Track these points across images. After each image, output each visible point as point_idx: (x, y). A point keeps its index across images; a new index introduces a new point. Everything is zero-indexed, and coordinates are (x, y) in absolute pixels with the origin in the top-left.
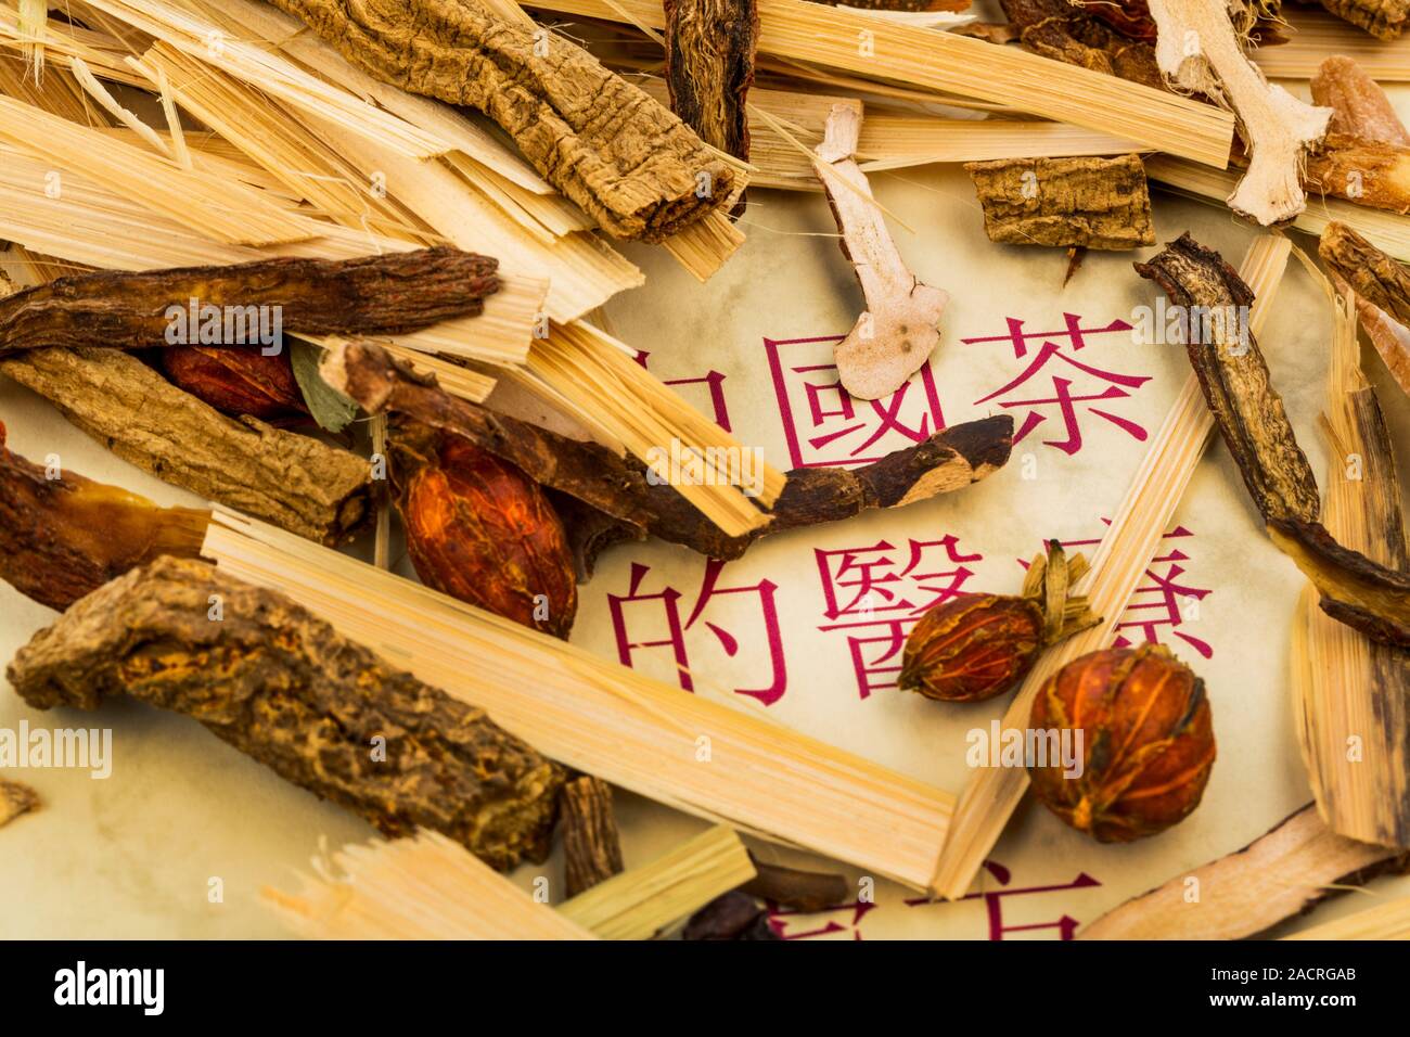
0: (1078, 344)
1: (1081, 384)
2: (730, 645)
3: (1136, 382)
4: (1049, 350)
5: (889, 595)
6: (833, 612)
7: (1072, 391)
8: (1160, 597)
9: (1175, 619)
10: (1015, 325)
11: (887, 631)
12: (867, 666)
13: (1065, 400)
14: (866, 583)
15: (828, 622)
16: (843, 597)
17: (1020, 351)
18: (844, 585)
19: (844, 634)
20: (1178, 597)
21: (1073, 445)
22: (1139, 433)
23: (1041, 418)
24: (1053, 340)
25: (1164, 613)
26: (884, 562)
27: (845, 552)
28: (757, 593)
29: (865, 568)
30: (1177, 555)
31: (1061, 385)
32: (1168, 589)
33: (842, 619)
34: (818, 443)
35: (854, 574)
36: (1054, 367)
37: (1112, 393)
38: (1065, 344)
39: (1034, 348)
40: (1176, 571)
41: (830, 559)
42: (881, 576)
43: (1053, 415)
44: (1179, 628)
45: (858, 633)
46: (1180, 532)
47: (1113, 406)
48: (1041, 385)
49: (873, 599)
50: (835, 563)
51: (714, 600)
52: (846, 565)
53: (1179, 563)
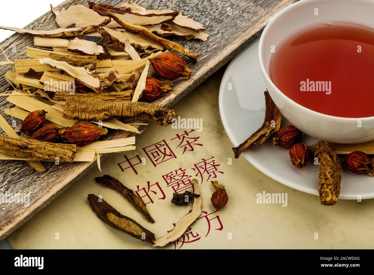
0: (188, 135)
1: (191, 141)
2: (155, 193)
3: (198, 138)
4: (184, 137)
5: (175, 179)
6: (168, 184)
7: (189, 142)
8: (213, 167)
9: (217, 170)
10: (177, 135)
11: (176, 184)
12: (176, 190)
13: (189, 144)
14: (171, 178)
15: (168, 185)
16: (169, 181)
17: (180, 139)
18: (168, 179)
19: (170, 187)
20: (216, 167)
21: (193, 150)
22: (201, 145)
23: (187, 147)
24: (184, 136)
25: (215, 169)
26: (172, 175)
27: (166, 175)
28: (156, 184)
29: (170, 176)
30: (213, 161)
31: (188, 142)
32: (214, 166)
33: (170, 184)
34: (156, 161)
35: (169, 178)
36: (185, 139)
37: (195, 141)
38: (186, 136)
39: (182, 138)
40: (214, 163)
41: (164, 176)
42: (173, 177)
43: (188, 146)
44: (218, 171)
45: (173, 186)
46: (213, 157)
47: (196, 142)
48: (185, 143)
49: (173, 180)
50: (165, 177)
51: (150, 187)
52: (167, 177)
53: (214, 162)
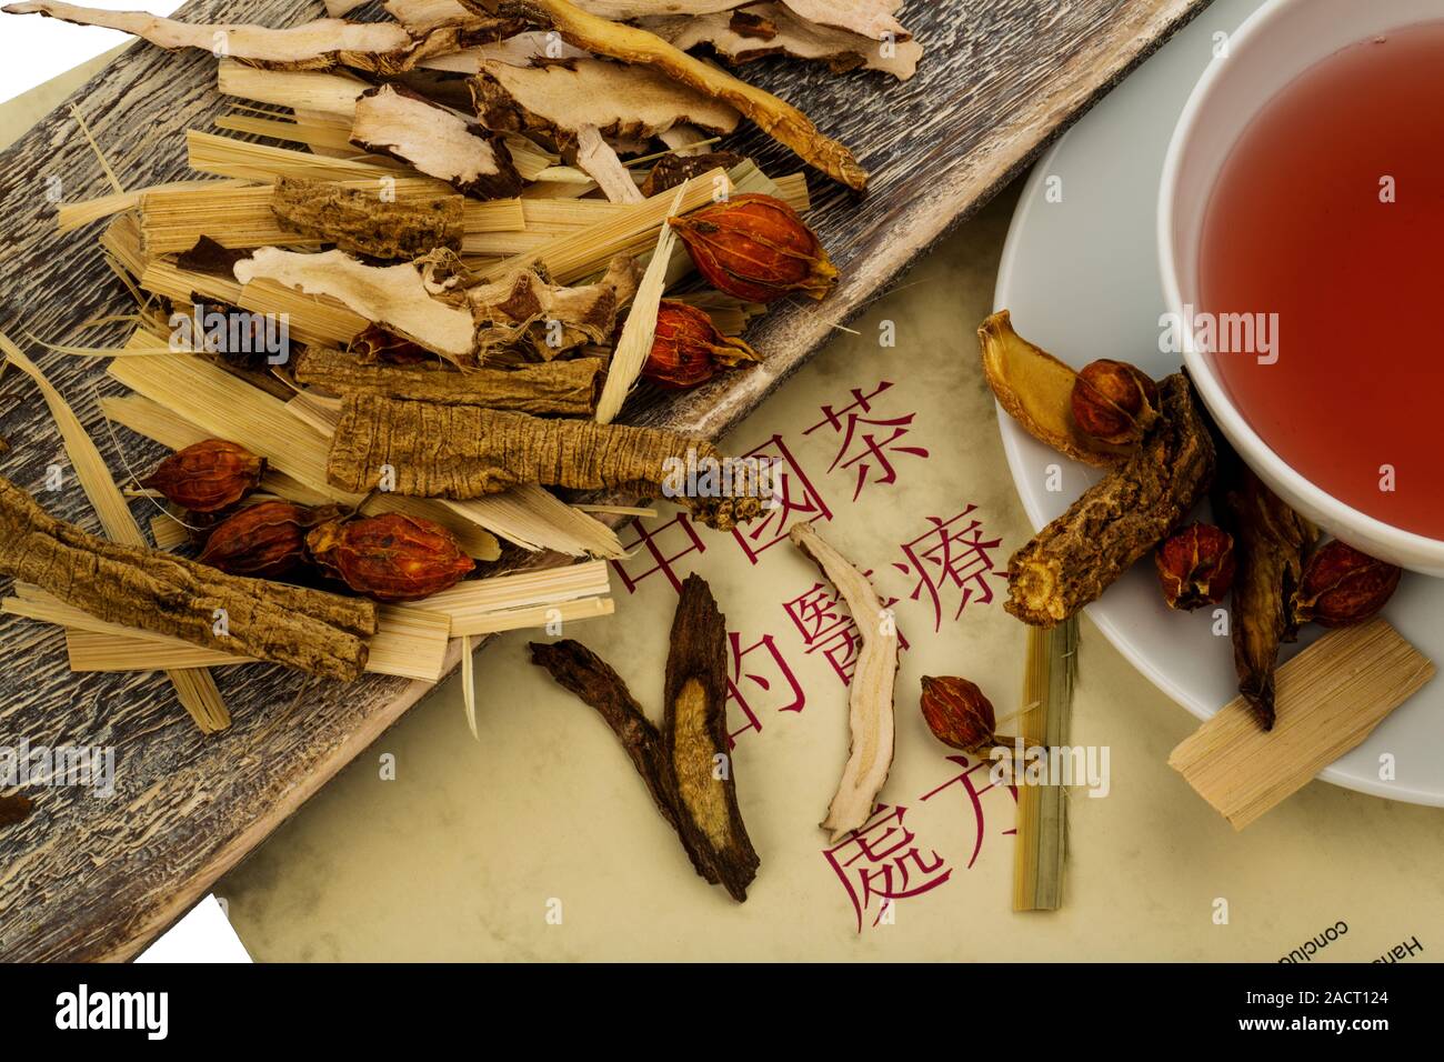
0: (867, 408)
1: (882, 434)
2: (764, 684)
3: (908, 420)
4: (853, 419)
5: (833, 616)
6: (809, 640)
7: (877, 441)
8: (975, 555)
9: (990, 565)
10: (827, 410)
11: (841, 639)
12: (841, 665)
13: (875, 449)
14: (818, 614)
15: (809, 647)
16: (811, 627)
17: (838, 427)
18: (807, 620)
19: (819, 652)
20: (985, 550)
21: (891, 478)
22: (923, 453)
23: (868, 467)
24: (852, 411)
25: (982, 564)
26: (822, 596)
27: (799, 599)
28: (764, 645)
29: (814, 604)
30: (975, 524)
31: (869, 439)
32: (978, 547)
33: (816, 642)
34: (755, 535)
35: (810, 611)
36: (861, 429)
37: (899, 433)
38: (859, 410)
39: (844, 420)
40: (978, 534)
41: (793, 607)
42: (825, 606)
43: (871, 460)
44: (994, 570)
45: (828, 646)
46: (971, 508)
47: (902, 441)
48: (858, 446)
49: (827, 622)
50: (796, 608)
51: (742, 658)
52: (803, 608)
53: (977, 528)
